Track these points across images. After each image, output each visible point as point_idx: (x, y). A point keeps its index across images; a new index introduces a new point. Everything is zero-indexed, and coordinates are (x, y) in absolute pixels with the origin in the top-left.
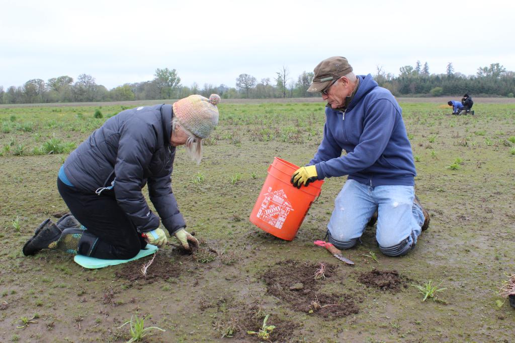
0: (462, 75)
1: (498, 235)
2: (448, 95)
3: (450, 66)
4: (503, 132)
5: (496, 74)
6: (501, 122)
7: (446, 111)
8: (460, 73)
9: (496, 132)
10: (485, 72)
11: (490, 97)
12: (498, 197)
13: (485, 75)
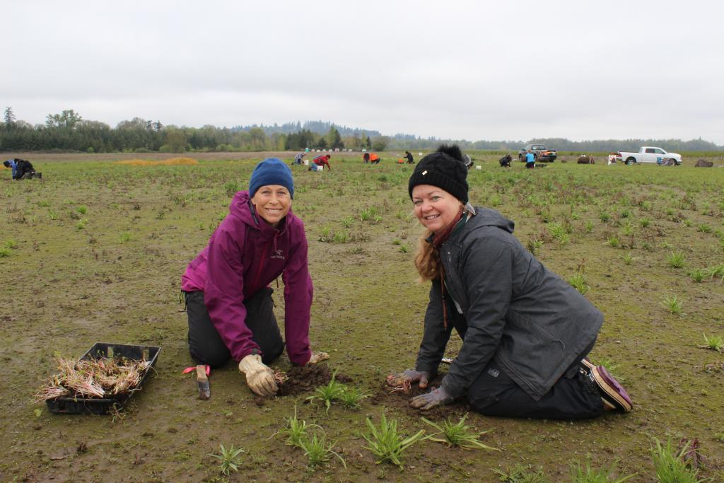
0: (27, 124)
1: (48, 333)
2: (10, 151)
3: (9, 112)
4: (73, 201)
5: (71, 124)
6: (74, 187)
7: (5, 174)
8: (23, 122)
9: (65, 201)
10: (56, 121)
11: (65, 152)
12: (54, 285)
13: (57, 124)
